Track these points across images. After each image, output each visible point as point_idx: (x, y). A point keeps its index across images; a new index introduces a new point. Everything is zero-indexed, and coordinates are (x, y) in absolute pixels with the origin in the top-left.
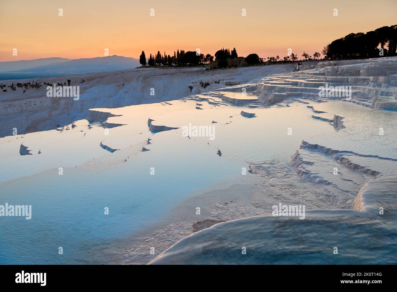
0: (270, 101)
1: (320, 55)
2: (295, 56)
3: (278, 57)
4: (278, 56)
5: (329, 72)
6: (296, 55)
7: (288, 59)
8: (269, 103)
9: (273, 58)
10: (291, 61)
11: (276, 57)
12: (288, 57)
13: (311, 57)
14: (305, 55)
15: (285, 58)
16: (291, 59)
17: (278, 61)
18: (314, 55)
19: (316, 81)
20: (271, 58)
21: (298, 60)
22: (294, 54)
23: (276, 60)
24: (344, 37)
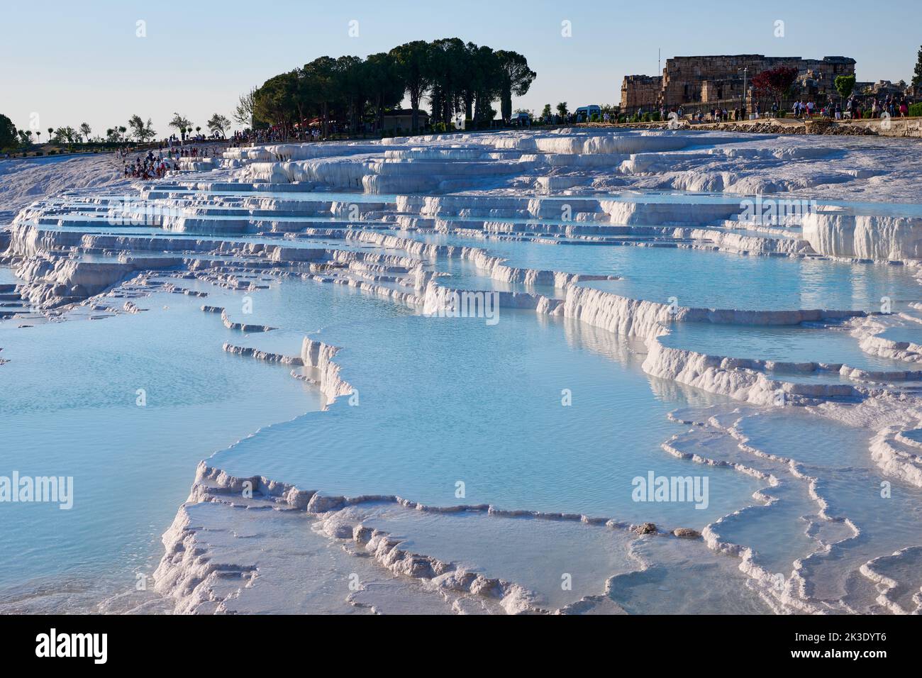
0: (62, 290)
1: (228, 123)
2: (145, 127)
3: (86, 129)
4: (84, 125)
5: (265, 181)
6: (149, 123)
7: (124, 136)
8: (57, 300)
9: (68, 133)
10: (133, 144)
11: (77, 129)
12: (123, 130)
13: (198, 129)
14: (180, 123)
15: (110, 132)
16: (131, 135)
17: (85, 141)
18: (211, 124)
19: (225, 213)
20: (61, 132)
21: (159, 138)
22: (143, 120)
23: (78, 137)
24: (302, 68)
